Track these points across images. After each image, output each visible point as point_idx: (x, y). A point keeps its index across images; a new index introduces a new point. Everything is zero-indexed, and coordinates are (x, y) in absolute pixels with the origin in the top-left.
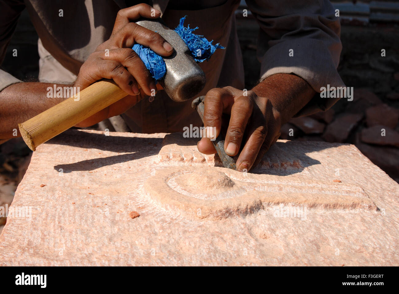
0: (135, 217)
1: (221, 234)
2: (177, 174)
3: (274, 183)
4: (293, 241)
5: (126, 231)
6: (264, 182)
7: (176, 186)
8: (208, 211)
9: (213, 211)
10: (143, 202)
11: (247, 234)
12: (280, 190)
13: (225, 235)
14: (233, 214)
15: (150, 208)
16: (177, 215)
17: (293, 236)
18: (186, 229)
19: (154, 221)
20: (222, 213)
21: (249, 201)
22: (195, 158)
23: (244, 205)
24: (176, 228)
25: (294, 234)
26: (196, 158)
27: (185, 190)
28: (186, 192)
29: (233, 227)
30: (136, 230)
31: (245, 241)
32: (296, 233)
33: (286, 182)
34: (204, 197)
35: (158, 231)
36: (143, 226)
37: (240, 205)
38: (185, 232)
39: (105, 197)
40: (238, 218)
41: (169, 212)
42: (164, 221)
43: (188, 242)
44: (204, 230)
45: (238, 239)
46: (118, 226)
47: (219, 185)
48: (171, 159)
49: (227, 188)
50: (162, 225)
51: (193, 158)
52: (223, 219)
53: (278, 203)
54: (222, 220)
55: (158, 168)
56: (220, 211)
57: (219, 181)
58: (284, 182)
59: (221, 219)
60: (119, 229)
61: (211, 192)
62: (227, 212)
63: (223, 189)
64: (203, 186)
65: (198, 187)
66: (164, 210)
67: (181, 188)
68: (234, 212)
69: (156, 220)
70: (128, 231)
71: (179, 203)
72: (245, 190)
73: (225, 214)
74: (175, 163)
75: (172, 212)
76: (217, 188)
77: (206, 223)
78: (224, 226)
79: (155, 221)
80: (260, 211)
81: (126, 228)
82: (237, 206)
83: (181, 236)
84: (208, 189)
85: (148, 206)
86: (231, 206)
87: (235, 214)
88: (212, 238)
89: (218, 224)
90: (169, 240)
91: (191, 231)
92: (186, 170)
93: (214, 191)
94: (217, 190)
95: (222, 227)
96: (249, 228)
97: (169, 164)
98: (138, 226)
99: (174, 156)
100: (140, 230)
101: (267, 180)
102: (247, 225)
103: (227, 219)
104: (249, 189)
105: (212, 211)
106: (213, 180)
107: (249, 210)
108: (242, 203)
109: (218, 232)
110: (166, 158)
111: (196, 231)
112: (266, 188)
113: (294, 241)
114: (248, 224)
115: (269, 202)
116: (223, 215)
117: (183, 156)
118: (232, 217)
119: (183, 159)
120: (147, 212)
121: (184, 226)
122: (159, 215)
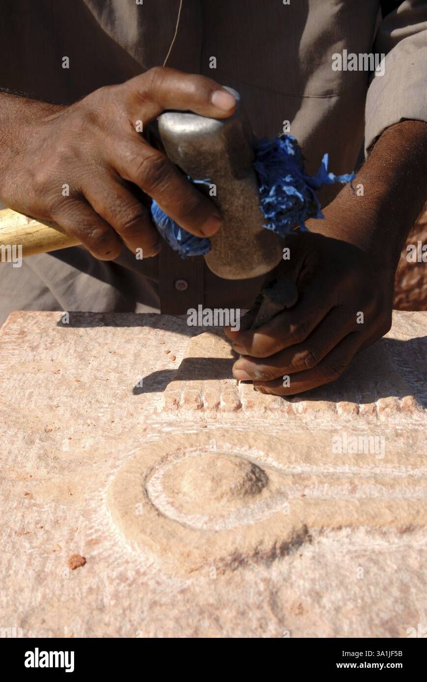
0: (76, 567)
1: (217, 609)
2: (172, 457)
3: (347, 470)
4: (348, 622)
5: (55, 599)
6: (328, 469)
7: (160, 493)
8: (199, 560)
9: (209, 559)
10: (100, 527)
11: (266, 607)
12: (352, 493)
13: (225, 612)
14: (247, 562)
15: (107, 544)
16: (149, 563)
17: (353, 610)
18: (157, 598)
19: (106, 577)
20: (224, 562)
21: (281, 531)
22: (223, 404)
23: (269, 542)
24: (141, 596)
25: (354, 603)
26: (225, 404)
27: (172, 504)
28: (173, 509)
29: (242, 592)
30: (71, 598)
31: (258, 625)
32: (359, 601)
33: (370, 467)
34: (202, 522)
35: (108, 601)
36: (85, 588)
37: (261, 543)
38: (154, 604)
39: (46, 506)
40: (256, 569)
41: (137, 555)
42: (122, 578)
43: (154, 631)
44: (188, 601)
45: (246, 621)
46: (43, 589)
47: (233, 494)
48: (181, 407)
49: (249, 498)
50: (117, 588)
51: (219, 403)
52: (227, 572)
53: (340, 528)
54: (226, 575)
55: (156, 426)
56: (222, 559)
57: (233, 486)
58: (366, 468)
59: (224, 574)
60: (44, 596)
61: (217, 509)
62: (235, 560)
63: (239, 501)
64: (204, 497)
65: (195, 498)
66: (129, 549)
67: (166, 499)
68: (249, 559)
69: (110, 575)
70: (59, 600)
71: (152, 542)
72: (285, 496)
73: (231, 564)
74: (188, 414)
75: (141, 555)
76: (228, 501)
77: (195, 582)
78: (227, 589)
79: (108, 577)
80: (301, 548)
81: (57, 592)
82: (254, 546)
83: (146, 614)
84: (212, 503)
85: (105, 538)
86: (244, 548)
87: (250, 562)
88: (199, 620)
89: (216, 584)
90: (122, 625)
91: (165, 604)
92: (192, 446)
93: (223, 506)
94: (228, 504)
95: (223, 592)
96: (274, 590)
97: (177, 415)
98: (77, 590)
99: (187, 401)
100: (78, 598)
101: (334, 465)
102: (271, 583)
103: (236, 572)
104: (293, 492)
105: (207, 560)
106: (221, 487)
107: (278, 551)
108: (267, 538)
109: (212, 605)
110: (172, 404)
111: (173, 604)
112: (325, 490)
113: (351, 623)
114: (273, 582)
115: (323, 528)
116: (226, 565)
117: (203, 398)
118: (244, 568)
119: (202, 405)
120: (100, 554)
121: (154, 592)
122: (118, 561)
